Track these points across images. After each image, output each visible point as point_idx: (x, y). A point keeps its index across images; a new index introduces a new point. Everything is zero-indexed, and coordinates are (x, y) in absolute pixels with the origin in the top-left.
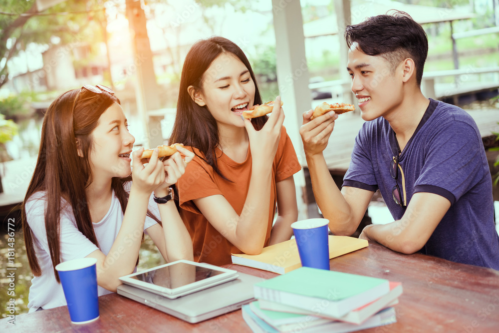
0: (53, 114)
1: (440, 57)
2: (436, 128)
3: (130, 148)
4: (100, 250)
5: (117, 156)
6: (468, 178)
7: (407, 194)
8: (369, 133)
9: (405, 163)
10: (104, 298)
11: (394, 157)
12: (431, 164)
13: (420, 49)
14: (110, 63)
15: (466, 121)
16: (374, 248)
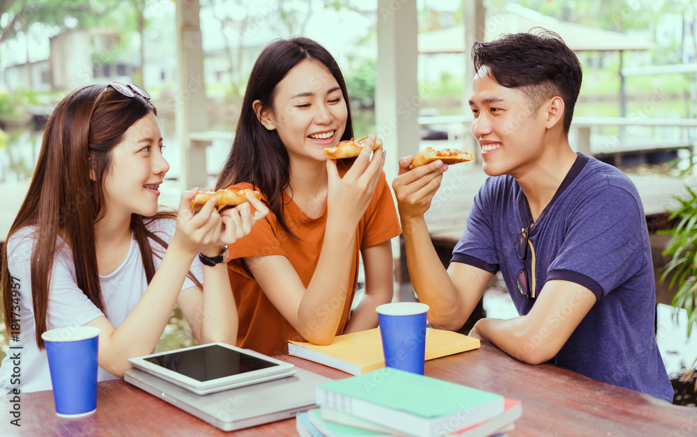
0: (63, 114)
1: (601, 99)
2: (582, 194)
3: (160, 178)
4: (106, 316)
5: (141, 186)
6: (622, 265)
7: (537, 282)
8: (494, 193)
9: (538, 239)
10: (105, 385)
11: (523, 230)
12: (573, 243)
13: (572, 85)
14: (143, 61)
15: (625, 187)
16: (488, 350)
